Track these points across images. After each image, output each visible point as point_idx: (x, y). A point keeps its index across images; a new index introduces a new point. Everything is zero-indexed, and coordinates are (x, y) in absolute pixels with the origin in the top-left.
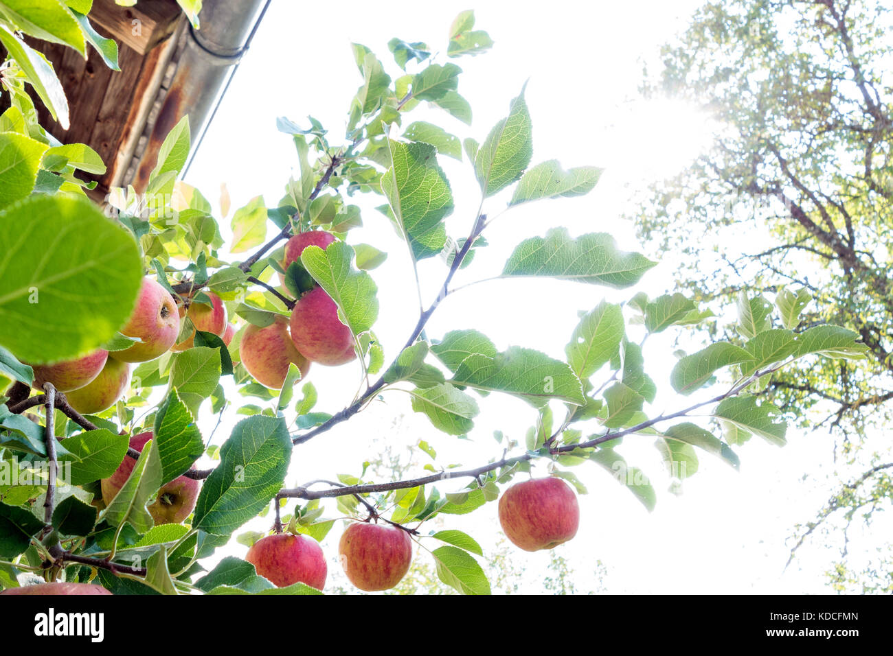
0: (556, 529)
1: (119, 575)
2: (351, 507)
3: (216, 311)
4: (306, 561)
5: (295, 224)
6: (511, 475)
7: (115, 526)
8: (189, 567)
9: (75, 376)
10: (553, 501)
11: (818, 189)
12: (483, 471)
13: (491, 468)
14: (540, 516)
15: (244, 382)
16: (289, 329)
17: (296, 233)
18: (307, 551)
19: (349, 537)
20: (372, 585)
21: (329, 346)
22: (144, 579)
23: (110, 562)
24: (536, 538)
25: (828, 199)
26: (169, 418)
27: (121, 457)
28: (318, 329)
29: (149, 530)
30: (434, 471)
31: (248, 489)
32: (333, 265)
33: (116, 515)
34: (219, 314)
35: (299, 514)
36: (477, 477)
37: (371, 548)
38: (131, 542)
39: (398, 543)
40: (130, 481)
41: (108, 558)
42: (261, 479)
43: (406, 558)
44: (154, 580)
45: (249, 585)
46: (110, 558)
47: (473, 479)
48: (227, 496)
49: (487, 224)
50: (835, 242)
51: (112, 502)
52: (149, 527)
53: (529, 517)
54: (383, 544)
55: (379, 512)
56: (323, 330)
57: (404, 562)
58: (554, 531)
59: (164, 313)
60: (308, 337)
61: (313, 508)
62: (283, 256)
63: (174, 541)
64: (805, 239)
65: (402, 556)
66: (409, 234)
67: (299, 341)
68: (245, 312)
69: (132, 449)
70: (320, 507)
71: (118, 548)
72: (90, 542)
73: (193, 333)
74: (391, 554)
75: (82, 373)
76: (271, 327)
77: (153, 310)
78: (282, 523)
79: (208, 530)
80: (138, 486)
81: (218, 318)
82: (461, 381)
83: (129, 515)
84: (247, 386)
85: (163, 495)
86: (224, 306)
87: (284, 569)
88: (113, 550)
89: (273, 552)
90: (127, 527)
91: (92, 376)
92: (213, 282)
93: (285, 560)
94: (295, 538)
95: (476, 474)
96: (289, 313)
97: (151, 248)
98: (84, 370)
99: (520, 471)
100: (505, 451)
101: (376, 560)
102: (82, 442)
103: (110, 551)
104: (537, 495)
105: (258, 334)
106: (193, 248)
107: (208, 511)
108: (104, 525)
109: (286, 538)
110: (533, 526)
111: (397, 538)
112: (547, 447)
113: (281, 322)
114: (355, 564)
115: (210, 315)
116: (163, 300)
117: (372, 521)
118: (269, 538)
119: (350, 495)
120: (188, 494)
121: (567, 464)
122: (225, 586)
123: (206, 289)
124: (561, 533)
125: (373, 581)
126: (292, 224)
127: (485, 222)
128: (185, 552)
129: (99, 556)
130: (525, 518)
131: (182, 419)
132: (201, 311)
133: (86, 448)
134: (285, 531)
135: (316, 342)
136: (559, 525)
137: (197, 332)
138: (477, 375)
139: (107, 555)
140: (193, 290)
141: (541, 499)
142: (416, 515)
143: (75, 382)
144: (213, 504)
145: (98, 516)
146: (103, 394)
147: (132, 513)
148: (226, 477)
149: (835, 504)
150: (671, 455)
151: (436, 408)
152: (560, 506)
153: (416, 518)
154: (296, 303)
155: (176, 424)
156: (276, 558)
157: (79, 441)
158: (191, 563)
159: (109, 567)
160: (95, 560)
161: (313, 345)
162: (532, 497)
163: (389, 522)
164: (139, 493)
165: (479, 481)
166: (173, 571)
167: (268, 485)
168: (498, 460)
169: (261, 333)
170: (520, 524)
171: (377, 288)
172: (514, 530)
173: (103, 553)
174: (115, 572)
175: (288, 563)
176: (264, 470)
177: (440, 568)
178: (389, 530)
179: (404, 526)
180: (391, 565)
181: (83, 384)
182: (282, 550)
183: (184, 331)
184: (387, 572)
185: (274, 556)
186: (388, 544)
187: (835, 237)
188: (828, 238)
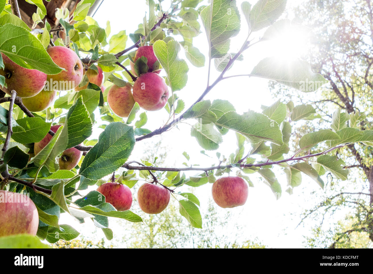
0: (237, 200)
1: (36, 191)
2: (146, 176)
3: (99, 75)
4: (124, 196)
5: (142, 41)
6: (222, 173)
7: (38, 166)
8: (74, 193)
9: (27, 90)
10: (238, 187)
11: (344, 79)
12: (209, 169)
13: (212, 169)
14: (231, 193)
15: (104, 114)
16: (132, 90)
17: (142, 46)
18: (125, 192)
19: (143, 189)
20: (150, 211)
21: (150, 101)
22: (50, 196)
23: (33, 184)
24: (227, 203)
25: (348, 84)
26: (76, 113)
27: (45, 133)
28: (146, 92)
29: (56, 171)
30: (187, 166)
31: (110, 159)
32: (169, 52)
33: (39, 161)
34: (101, 77)
35: (124, 174)
36: (206, 171)
37: (153, 195)
38: (45, 176)
39: (165, 195)
40: (49, 145)
41: (32, 182)
42: (117, 155)
43: (167, 202)
44: (55, 198)
45: (103, 207)
46: (33, 182)
47: (204, 172)
48: (99, 161)
49: (249, 46)
50: (347, 102)
51: (38, 154)
52: (56, 170)
53: (226, 193)
54: (158, 194)
55: (158, 180)
56: (148, 92)
57: (166, 203)
58: (236, 201)
59: (76, 68)
60: (141, 95)
61: (130, 173)
62: (135, 55)
63: (68, 179)
64: (335, 98)
65: (165, 200)
66: (211, 42)
67: (136, 96)
68: (113, 79)
69: (51, 131)
70: (133, 173)
71: (38, 178)
72: (24, 172)
73: (87, 83)
74: (161, 199)
75: (31, 89)
76: (124, 88)
77: (71, 65)
78: (115, 178)
79: (86, 176)
80: (53, 147)
81: (100, 79)
82: (221, 123)
83: (46, 162)
84: (105, 116)
85: (63, 156)
86: (103, 74)
87: (114, 199)
88: (36, 178)
89: (109, 190)
90: (44, 168)
91: (36, 92)
92: (101, 60)
93: (114, 195)
94: (120, 185)
95: (206, 170)
96: (133, 83)
97: (73, 37)
98: (32, 88)
99: (226, 172)
100: (221, 162)
101: (154, 200)
102: (27, 122)
103: (34, 179)
104: (232, 184)
105: (117, 90)
106: (93, 43)
107: (88, 166)
108: (32, 165)
109: (116, 185)
110: (227, 197)
111: (165, 193)
112: (239, 163)
113: (128, 86)
114: (144, 201)
115: (96, 77)
116: (76, 61)
117: (154, 183)
118: (108, 184)
119: (146, 170)
120: (75, 157)
121: (247, 173)
122: (91, 206)
123: (96, 64)
124: (239, 202)
125: (151, 209)
126: (141, 41)
127: (249, 45)
128: (72, 185)
129: (28, 180)
130: (224, 193)
131: (82, 114)
132: (92, 74)
133: (28, 126)
134: (116, 182)
135: (144, 98)
136: (239, 199)
137: (89, 83)
138: (230, 122)
139: (32, 180)
140: (90, 63)
141: (233, 186)
142: (174, 184)
143: (28, 93)
144: (91, 163)
145: (30, 160)
146: (41, 103)
147: (48, 162)
148: (99, 150)
149: (322, 204)
150: (291, 176)
151: (203, 135)
152: (241, 190)
153: (175, 185)
154: (137, 79)
155: (79, 117)
156: (111, 193)
157: (26, 121)
158: (75, 192)
159: (32, 187)
160: (25, 182)
161: (143, 99)
162: (229, 185)
163: (162, 185)
164: (53, 151)
165: (207, 174)
166: (66, 194)
167: (120, 158)
168: (217, 165)
169: (118, 90)
170: (222, 195)
171: (189, 69)
172: (218, 197)
173: (30, 179)
174: (35, 190)
175: (116, 196)
176: (119, 151)
177: (181, 208)
178: (161, 189)
179: (168, 187)
180: (160, 204)
181: (32, 96)
182: (114, 190)
183: (83, 81)
184: (158, 207)
185: (110, 192)
186: (160, 195)
187: (348, 100)
188: (344, 100)
